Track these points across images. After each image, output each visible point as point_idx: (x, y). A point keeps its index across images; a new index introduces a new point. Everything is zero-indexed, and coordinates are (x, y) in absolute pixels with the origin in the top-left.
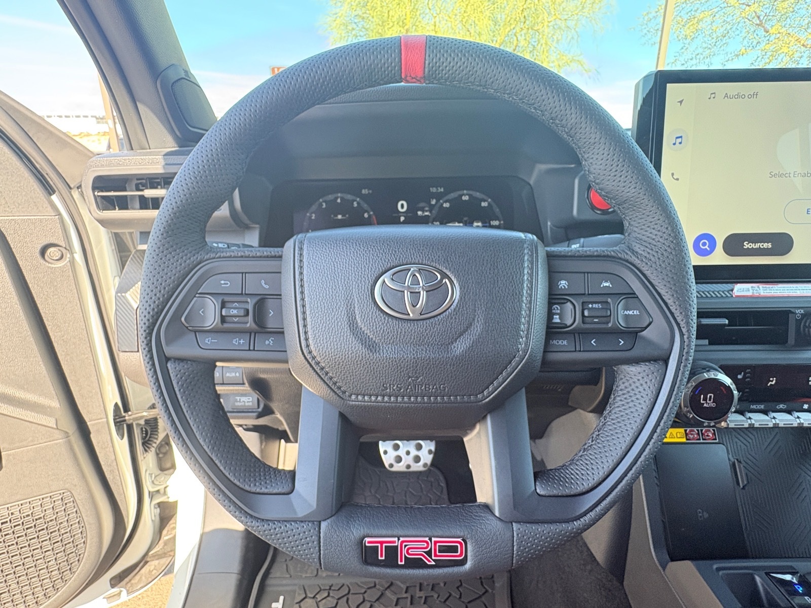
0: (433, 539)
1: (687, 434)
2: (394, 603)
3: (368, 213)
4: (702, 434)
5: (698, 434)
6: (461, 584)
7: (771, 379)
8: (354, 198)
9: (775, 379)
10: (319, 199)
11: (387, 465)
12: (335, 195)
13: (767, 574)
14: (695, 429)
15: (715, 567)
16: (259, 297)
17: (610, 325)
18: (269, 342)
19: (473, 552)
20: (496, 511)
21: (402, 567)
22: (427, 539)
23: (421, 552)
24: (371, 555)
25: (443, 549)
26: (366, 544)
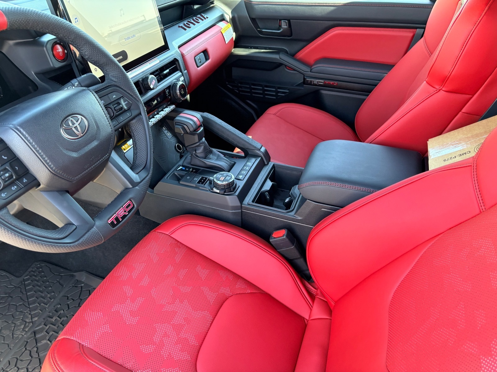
0: (123, 206)
13: (176, 170)
15: (166, 178)
16: (8, 164)
17: (123, 110)
18: (25, 181)
19: (134, 201)
20: (131, 186)
21: (122, 221)
22: (122, 208)
23: (123, 212)
24: (112, 224)
25: (127, 207)
26: (109, 222)
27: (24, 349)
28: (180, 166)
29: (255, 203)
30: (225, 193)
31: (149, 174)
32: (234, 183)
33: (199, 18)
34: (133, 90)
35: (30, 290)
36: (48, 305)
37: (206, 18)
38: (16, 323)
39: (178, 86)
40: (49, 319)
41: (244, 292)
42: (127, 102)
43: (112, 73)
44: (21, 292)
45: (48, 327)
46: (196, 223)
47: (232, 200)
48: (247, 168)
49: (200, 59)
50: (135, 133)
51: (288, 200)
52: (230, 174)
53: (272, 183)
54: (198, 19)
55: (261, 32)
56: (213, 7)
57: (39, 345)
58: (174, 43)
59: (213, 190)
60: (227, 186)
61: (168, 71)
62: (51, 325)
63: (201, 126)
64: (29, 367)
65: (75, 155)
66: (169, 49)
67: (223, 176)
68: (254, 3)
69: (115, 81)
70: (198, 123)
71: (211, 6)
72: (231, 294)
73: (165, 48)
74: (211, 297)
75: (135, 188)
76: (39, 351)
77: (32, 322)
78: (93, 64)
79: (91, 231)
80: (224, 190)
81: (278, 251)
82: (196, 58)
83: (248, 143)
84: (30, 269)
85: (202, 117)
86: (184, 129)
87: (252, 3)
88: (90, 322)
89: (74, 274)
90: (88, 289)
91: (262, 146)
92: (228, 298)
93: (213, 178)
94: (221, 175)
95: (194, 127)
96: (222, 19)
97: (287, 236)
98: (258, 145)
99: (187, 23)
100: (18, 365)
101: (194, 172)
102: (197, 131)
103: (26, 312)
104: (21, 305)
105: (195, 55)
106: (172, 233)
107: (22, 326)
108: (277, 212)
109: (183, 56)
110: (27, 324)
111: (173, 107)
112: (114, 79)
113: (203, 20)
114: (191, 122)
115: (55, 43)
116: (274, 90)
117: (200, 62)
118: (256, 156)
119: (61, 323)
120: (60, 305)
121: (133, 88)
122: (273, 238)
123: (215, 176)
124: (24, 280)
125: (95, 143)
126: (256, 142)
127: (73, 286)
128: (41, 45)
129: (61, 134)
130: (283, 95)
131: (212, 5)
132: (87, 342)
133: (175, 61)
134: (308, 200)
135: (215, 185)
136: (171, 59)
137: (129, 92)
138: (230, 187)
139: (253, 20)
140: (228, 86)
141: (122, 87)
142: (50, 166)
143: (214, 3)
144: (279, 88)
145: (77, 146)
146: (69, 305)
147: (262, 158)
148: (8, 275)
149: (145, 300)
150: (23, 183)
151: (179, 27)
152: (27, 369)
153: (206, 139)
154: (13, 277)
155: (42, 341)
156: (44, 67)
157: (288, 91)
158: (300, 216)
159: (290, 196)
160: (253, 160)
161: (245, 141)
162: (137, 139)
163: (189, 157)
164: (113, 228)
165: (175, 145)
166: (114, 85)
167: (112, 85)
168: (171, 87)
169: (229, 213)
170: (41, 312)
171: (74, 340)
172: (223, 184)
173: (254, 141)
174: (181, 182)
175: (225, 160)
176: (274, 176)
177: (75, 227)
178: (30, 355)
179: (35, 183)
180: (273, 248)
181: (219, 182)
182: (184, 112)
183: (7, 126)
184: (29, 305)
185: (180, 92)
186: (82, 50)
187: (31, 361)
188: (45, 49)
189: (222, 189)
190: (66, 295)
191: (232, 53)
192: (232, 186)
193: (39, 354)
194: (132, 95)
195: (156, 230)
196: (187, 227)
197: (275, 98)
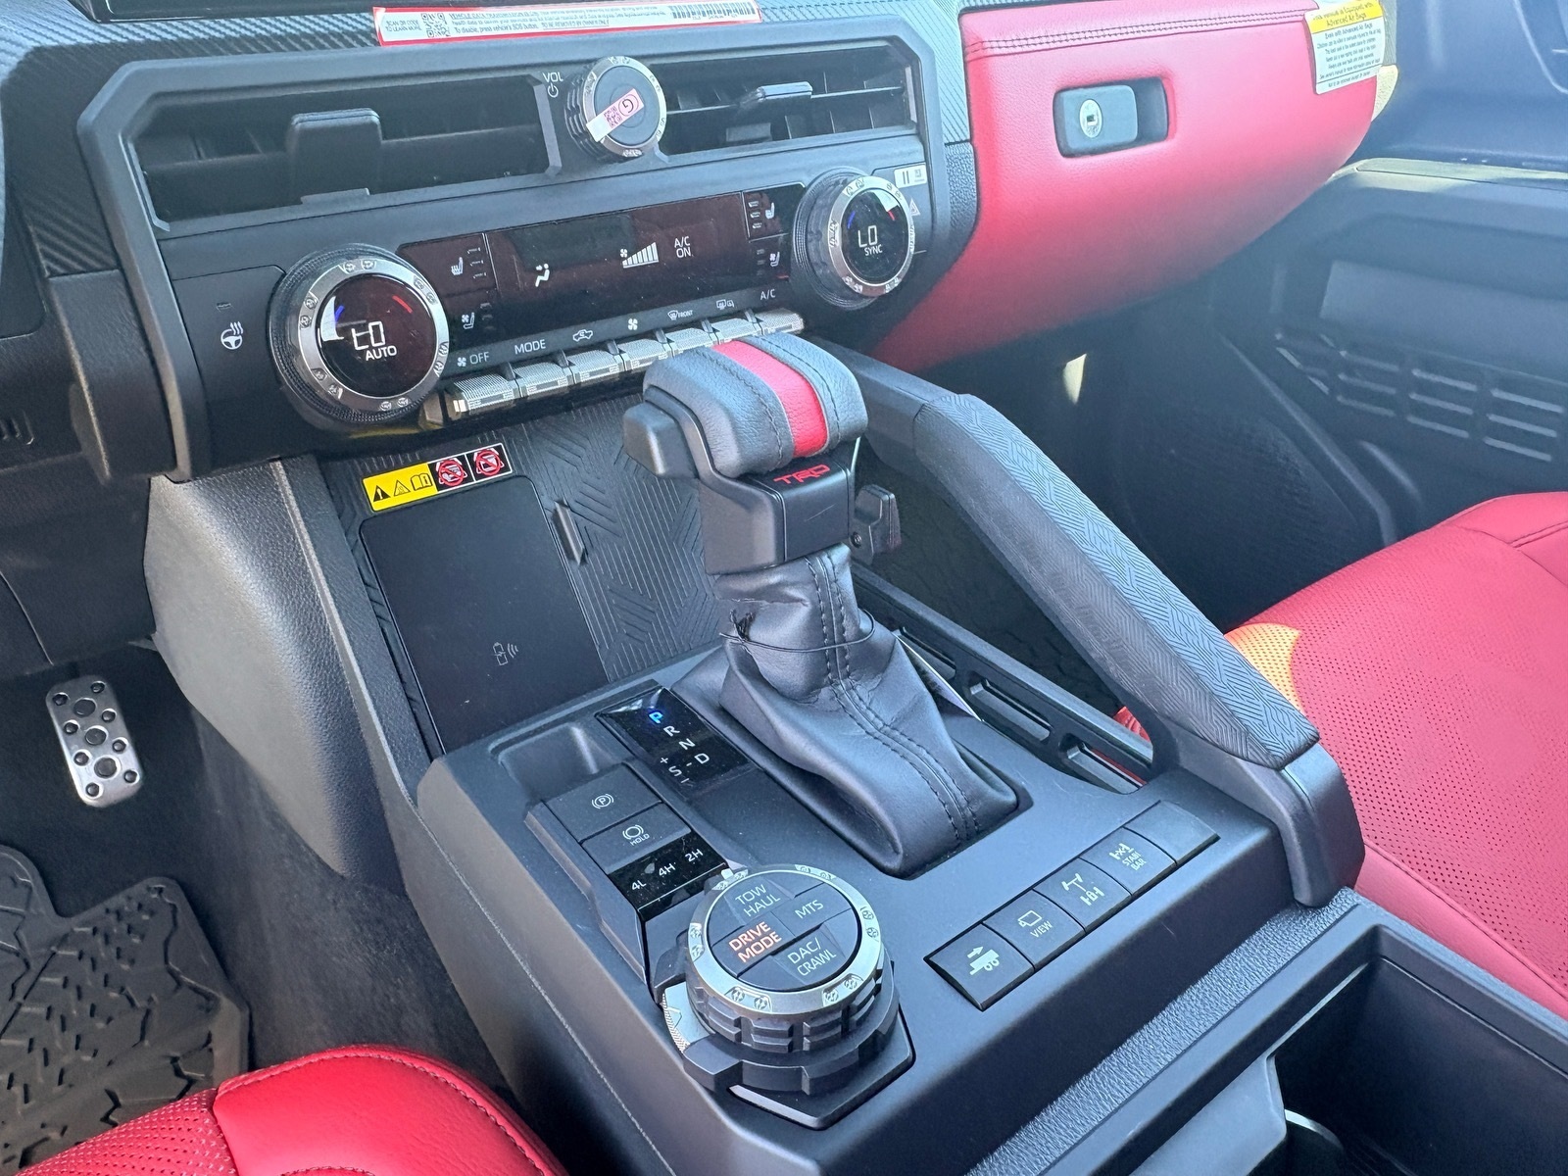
1: (435, 475)
4: (474, 466)
5: (465, 467)
6: (117, 1105)
7: (539, 268)
9: (546, 266)
14: (454, 457)
15: (492, 746)
28: (652, 692)
35: (43, 995)
39: (846, 198)
48: (1095, 895)
82: (1066, 94)
84: (119, 899)
89: (222, 998)
91: (1312, 744)
98: (1278, 723)
102: (781, 487)
105: (1065, 84)
124: (64, 940)
127: (172, 1061)
140: (1284, 352)
148: (37, 890)
153: (854, 565)
160: (1186, 833)
174: (532, 818)
185: (851, 238)
197: (1546, 457)
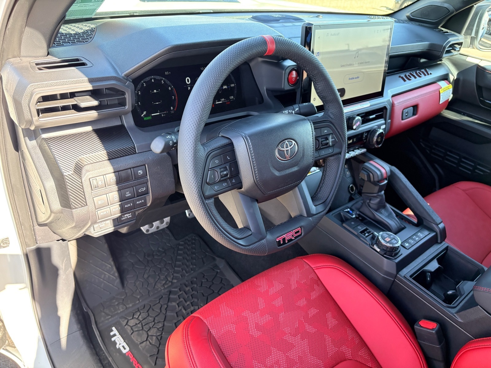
0: (293, 231)
2: (178, 298)
3: (171, 87)
6: (204, 275)
8: (162, 78)
10: (141, 81)
11: (145, 232)
12: (150, 77)
13: (343, 211)
15: (331, 214)
16: (228, 164)
17: (328, 145)
18: (234, 181)
19: (303, 230)
20: (306, 215)
21: (287, 243)
22: (292, 232)
23: (291, 236)
24: (279, 243)
25: (296, 233)
26: (277, 240)
27: (158, 302)
28: (349, 208)
29: (413, 279)
30: (385, 255)
31: (325, 210)
32: (398, 249)
33: (423, 72)
34: (344, 130)
35: (180, 255)
36: (188, 274)
37: (429, 74)
38: (161, 276)
39: (378, 133)
40: (184, 286)
41: (365, 363)
42: (334, 139)
43: (332, 110)
44: (174, 253)
45: (181, 293)
46: (343, 270)
47: (388, 265)
48: (417, 239)
49: (407, 112)
50: (328, 169)
51: (451, 293)
52: (397, 237)
53: (439, 265)
54: (421, 73)
55: (483, 102)
56: (440, 64)
57: (169, 304)
58: (389, 91)
59: (373, 246)
60: (390, 249)
61: (374, 116)
62: (184, 293)
63: (386, 179)
64: (156, 318)
65: (277, 173)
66: (383, 97)
67: (390, 237)
68: (488, 72)
69: (332, 118)
70: (385, 176)
71: (438, 63)
72: (350, 357)
73: (380, 94)
74: (331, 350)
75: (309, 218)
76: (168, 309)
77: (172, 282)
78: (320, 98)
79: (261, 242)
80: (385, 252)
81: (419, 343)
82: (404, 110)
83: (427, 213)
84: (187, 237)
85: (391, 171)
86: (369, 176)
87: (486, 71)
88: (222, 315)
89: (216, 258)
90: (221, 277)
91: (442, 222)
92: (346, 360)
93: (377, 235)
94: (387, 235)
95: (380, 178)
96: (445, 78)
97: (437, 332)
98: (438, 219)
99: (408, 75)
100: (149, 312)
101: (360, 220)
102: (380, 183)
103: (170, 271)
104: (169, 263)
105: (404, 108)
106: (317, 269)
107: (164, 282)
108: (435, 301)
109: (393, 105)
110: (168, 282)
111: (364, 150)
112: (332, 116)
113: (425, 75)
114: (379, 173)
115: (293, 69)
116: (473, 164)
117: (407, 116)
118: (431, 230)
119: (191, 295)
120: (197, 279)
121: (344, 129)
122: (419, 325)
123: (381, 233)
124: (179, 245)
125: (295, 169)
126: (437, 215)
127: (211, 268)
128: (282, 67)
129: (274, 153)
130: (482, 173)
131: (440, 62)
132: (215, 331)
133: (383, 109)
134: (479, 306)
135: (377, 242)
136: (381, 106)
137: (339, 131)
138: (392, 251)
139: (479, 88)
140: (421, 144)
141: (336, 125)
142: (256, 176)
143: (442, 61)
144: (479, 165)
145: (282, 166)
146: (203, 284)
147: (436, 235)
148: (170, 234)
149: (272, 319)
150: (231, 182)
151: (400, 77)
152: (154, 319)
153: (385, 193)
154: (173, 238)
155: (173, 303)
156: (276, 86)
157: (489, 171)
158: (462, 319)
159: (455, 289)
160: (426, 232)
161: (425, 210)
162: (327, 175)
163: (360, 203)
164: (279, 246)
165: (349, 185)
166: (330, 121)
167: (328, 121)
168: (371, 132)
169: (379, 275)
170: (181, 277)
171: (206, 324)
172: (387, 245)
173: (435, 213)
174: (344, 225)
175: (396, 220)
176: (443, 258)
177: (251, 233)
178: (161, 309)
179: (239, 185)
180: (415, 335)
181: (382, 241)
182: (374, 160)
183: (239, 133)
184: (175, 267)
185: (377, 139)
186: (317, 85)
187: (159, 314)
188: (284, 72)
189: (383, 250)
190: (204, 273)
191: (441, 113)
192: (395, 251)
193: (167, 312)
194: (341, 134)
195: (304, 258)
196: (332, 270)
197: (470, 173)
